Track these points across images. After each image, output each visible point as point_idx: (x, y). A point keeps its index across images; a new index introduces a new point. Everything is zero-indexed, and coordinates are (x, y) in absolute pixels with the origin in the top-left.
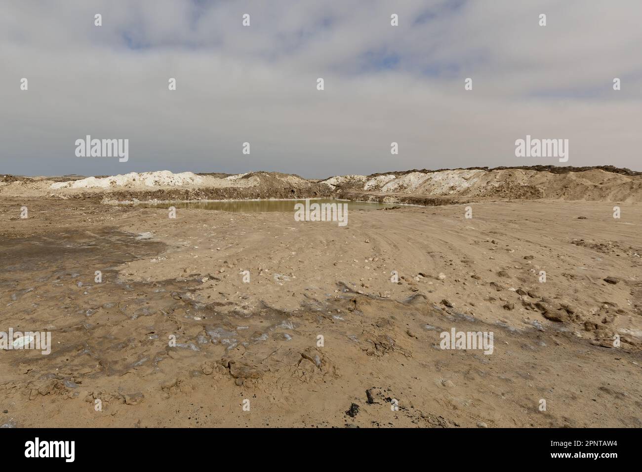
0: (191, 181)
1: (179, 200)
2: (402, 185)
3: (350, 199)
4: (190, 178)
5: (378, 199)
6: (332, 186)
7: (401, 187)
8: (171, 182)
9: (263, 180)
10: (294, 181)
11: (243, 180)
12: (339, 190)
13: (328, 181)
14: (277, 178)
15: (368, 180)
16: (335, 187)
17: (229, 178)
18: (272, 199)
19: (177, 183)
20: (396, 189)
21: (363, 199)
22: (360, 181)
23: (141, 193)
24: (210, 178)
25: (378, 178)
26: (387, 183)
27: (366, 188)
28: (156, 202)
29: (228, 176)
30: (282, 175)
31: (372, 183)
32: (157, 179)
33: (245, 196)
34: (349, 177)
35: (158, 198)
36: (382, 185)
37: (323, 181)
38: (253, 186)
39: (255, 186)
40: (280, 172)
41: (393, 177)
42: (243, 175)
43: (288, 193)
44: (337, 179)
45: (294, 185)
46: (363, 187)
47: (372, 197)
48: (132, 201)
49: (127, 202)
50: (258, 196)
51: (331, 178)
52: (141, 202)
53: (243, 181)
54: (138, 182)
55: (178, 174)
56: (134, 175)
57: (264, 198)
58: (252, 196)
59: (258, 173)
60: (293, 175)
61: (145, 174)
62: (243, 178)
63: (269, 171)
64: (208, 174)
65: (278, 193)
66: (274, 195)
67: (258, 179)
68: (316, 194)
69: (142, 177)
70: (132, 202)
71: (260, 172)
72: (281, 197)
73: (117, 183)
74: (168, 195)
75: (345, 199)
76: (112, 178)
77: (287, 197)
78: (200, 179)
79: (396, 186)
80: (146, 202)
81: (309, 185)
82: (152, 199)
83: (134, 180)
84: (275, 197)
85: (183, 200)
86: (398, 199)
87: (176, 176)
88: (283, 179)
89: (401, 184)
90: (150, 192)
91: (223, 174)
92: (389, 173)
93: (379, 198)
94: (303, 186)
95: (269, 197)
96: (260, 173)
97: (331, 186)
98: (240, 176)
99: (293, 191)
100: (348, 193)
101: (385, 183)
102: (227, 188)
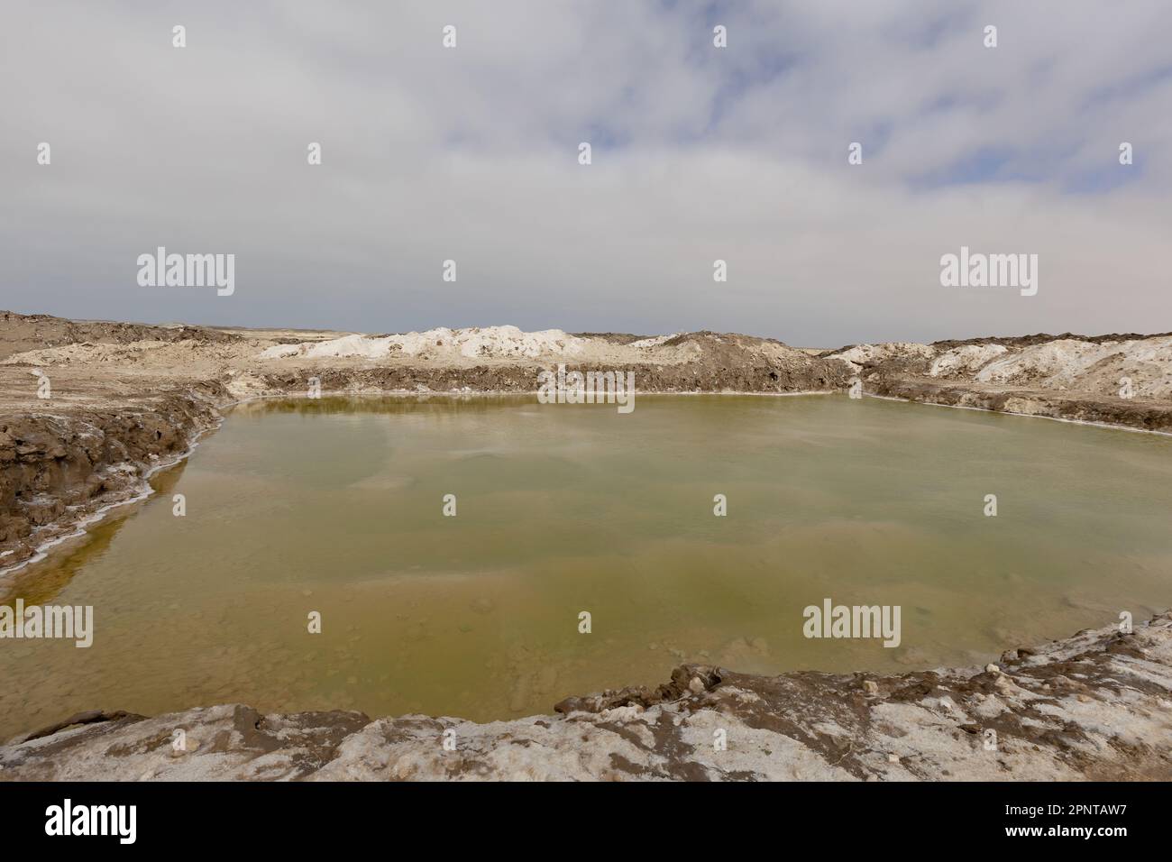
0: (556, 348)
1: (520, 390)
2: (1034, 369)
3: (905, 397)
4: (557, 342)
5: (986, 403)
6: (855, 366)
7: (1032, 373)
8: (517, 348)
9: (709, 349)
10: (775, 353)
11: (666, 348)
12: (873, 375)
13: (846, 353)
14: (738, 347)
15: (938, 354)
16: (861, 368)
17: (637, 344)
18: (727, 392)
19: (528, 353)
20: (1015, 377)
21: (942, 399)
22: (919, 355)
23: (436, 372)
24: (599, 342)
25: (965, 351)
26: (987, 363)
27: (935, 372)
28: (467, 392)
29: (637, 338)
30: (748, 340)
31: (949, 360)
32: (487, 343)
33: (666, 384)
34: (893, 348)
35: (473, 384)
36: (974, 366)
37: (837, 352)
38: (685, 362)
39: (690, 363)
40: (744, 335)
41: (1001, 349)
42: (666, 339)
43: (761, 378)
44: (865, 351)
45: (777, 362)
46: (928, 368)
47: (969, 395)
48: (413, 389)
49: (403, 393)
50: (697, 384)
51: (850, 347)
52: (435, 393)
53: (665, 351)
54: (447, 348)
55: (532, 334)
56: (443, 333)
57: (709, 389)
58: (683, 384)
59: (698, 334)
60: (770, 340)
61: (465, 333)
62: (665, 344)
63: (723, 332)
64: (599, 335)
65: (741, 379)
66: (732, 383)
67: (698, 348)
68: (823, 382)
69: (458, 338)
70: (413, 393)
71: (702, 334)
72: (747, 386)
73: (403, 350)
74: (496, 379)
75: (894, 396)
76: (396, 339)
77: (760, 388)
78: (578, 344)
79: (1016, 370)
80: (446, 394)
81: (808, 362)
82: (459, 386)
83: (439, 343)
84: (734, 388)
85: (529, 391)
86: (1049, 406)
87: (529, 338)
88: (751, 349)
89: (1028, 365)
90: (457, 371)
91: (628, 335)
92: (992, 340)
93: (989, 398)
94: (795, 365)
95: (719, 387)
96: (701, 336)
97: (851, 365)
98: (662, 340)
99: (773, 376)
100: (899, 382)
101: (981, 362)
102: (628, 364)
